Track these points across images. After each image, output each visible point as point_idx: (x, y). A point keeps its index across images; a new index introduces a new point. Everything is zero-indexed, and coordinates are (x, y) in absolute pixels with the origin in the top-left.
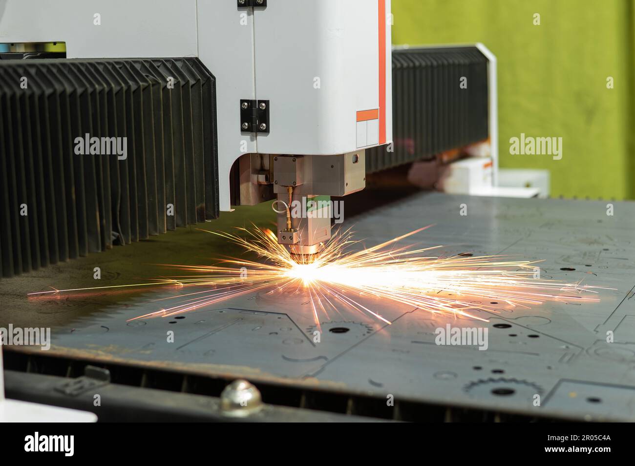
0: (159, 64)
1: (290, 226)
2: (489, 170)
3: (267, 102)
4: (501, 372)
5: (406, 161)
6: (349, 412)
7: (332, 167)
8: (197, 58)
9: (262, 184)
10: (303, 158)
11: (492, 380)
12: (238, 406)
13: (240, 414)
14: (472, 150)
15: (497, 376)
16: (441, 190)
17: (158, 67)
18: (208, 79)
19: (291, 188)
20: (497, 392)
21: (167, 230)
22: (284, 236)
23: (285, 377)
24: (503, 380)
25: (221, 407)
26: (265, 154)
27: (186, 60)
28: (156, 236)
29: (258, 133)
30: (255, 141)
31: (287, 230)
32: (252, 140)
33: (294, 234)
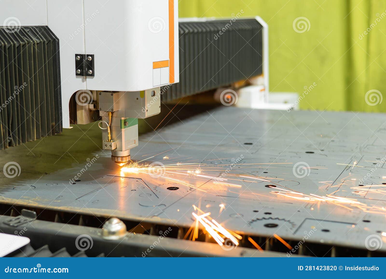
0: (28, 30)
1: (110, 138)
2: (263, 93)
3: (92, 56)
4: (270, 214)
5: (213, 87)
6: (179, 237)
7: (137, 99)
8: (47, 26)
9: (92, 110)
10: (118, 93)
11: (264, 218)
12: (113, 233)
13: (114, 238)
14: (253, 81)
15: (267, 216)
16: (234, 105)
17: (28, 32)
18: (54, 40)
19: (111, 113)
20: (267, 226)
21: (36, 139)
22: (106, 145)
23: (141, 216)
24: (271, 218)
25: (102, 233)
26: (94, 91)
27: (41, 27)
28: (31, 142)
29: (87, 76)
30: (85, 82)
31: (108, 141)
32: (83, 81)
33: (113, 143)
